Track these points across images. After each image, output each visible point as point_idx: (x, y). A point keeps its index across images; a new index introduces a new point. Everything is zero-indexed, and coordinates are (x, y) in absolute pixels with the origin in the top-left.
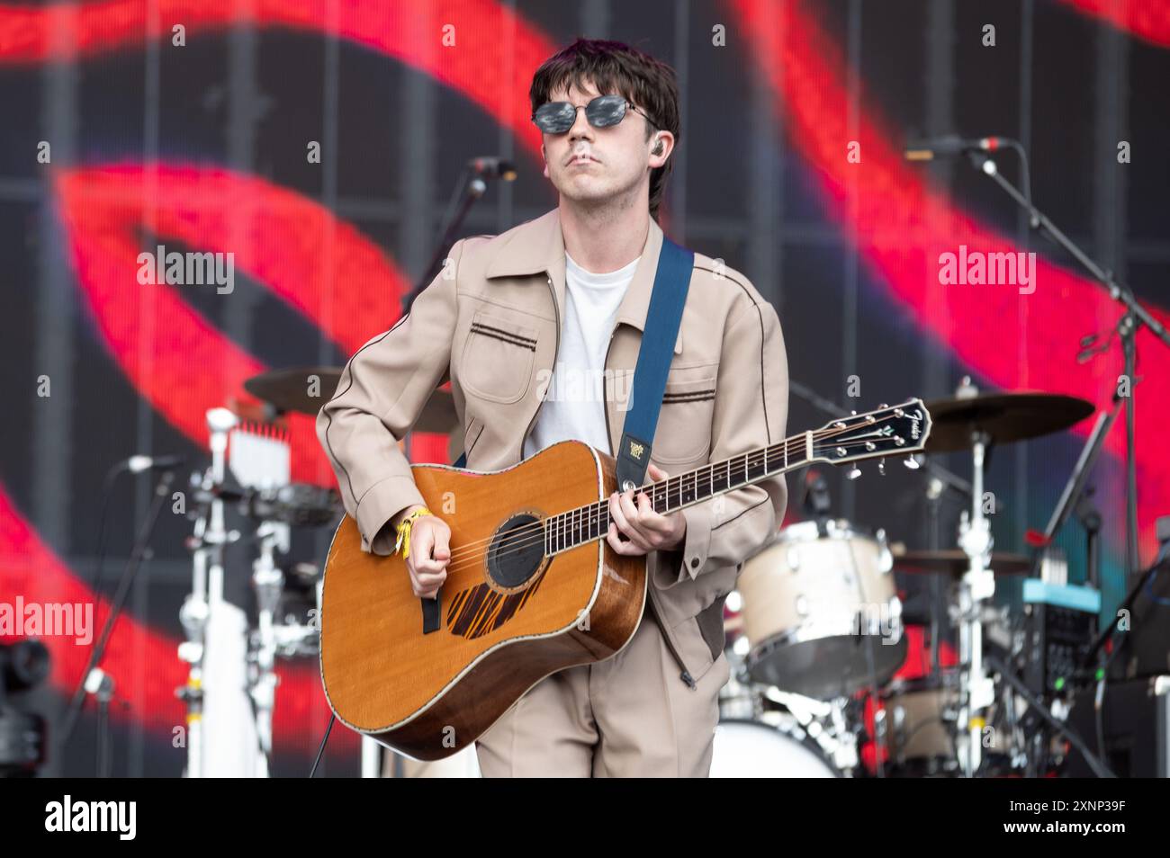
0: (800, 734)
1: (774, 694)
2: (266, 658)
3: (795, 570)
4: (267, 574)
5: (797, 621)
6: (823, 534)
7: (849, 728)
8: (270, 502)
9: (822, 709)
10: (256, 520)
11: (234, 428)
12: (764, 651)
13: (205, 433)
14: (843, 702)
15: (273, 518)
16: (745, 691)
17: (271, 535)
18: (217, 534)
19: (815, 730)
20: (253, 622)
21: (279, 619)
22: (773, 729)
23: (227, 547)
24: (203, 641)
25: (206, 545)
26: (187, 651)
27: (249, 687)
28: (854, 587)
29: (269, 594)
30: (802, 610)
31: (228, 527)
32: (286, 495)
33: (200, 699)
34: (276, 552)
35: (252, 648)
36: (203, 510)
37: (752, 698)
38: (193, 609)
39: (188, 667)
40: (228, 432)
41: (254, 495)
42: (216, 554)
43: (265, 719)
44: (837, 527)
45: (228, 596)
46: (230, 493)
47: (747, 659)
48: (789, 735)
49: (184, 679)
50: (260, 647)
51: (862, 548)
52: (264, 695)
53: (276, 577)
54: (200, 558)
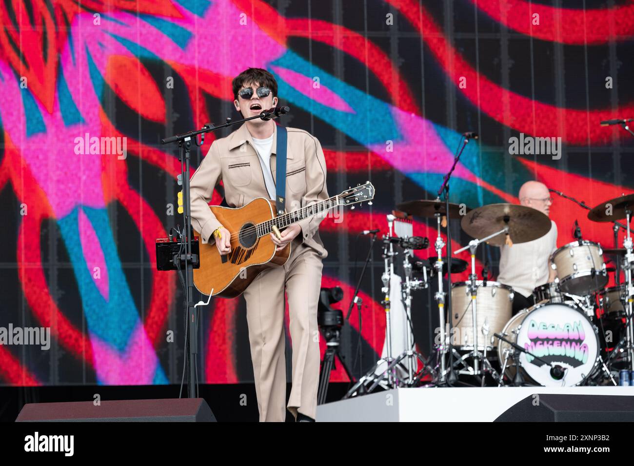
0: (576, 307)
1: (567, 294)
2: (408, 291)
3: (572, 256)
4: (407, 265)
5: (574, 272)
6: (581, 245)
7: (591, 305)
8: (406, 242)
9: (582, 299)
10: (403, 249)
11: (395, 220)
12: (564, 281)
13: (387, 221)
14: (589, 296)
15: (407, 247)
16: (559, 294)
17: (407, 253)
18: (391, 253)
19: (581, 305)
20: (404, 280)
21: (412, 279)
22: (567, 305)
23: (394, 257)
24: (389, 287)
25: (388, 256)
26: (385, 290)
27: (403, 300)
28: (591, 260)
29: (408, 271)
30: (575, 268)
31: (394, 251)
32: (411, 240)
33: (389, 304)
34: (410, 257)
35: (403, 288)
36: (386, 245)
37: (561, 296)
38: (385, 276)
39: (384, 294)
40: (393, 221)
41: (402, 240)
42: (391, 259)
43: (409, 309)
44: (585, 243)
45: (395, 273)
46: (395, 240)
47: (559, 284)
48: (572, 307)
49: (384, 298)
50: (406, 287)
51: (593, 248)
52: (408, 302)
53: (410, 266)
54: (386, 261)
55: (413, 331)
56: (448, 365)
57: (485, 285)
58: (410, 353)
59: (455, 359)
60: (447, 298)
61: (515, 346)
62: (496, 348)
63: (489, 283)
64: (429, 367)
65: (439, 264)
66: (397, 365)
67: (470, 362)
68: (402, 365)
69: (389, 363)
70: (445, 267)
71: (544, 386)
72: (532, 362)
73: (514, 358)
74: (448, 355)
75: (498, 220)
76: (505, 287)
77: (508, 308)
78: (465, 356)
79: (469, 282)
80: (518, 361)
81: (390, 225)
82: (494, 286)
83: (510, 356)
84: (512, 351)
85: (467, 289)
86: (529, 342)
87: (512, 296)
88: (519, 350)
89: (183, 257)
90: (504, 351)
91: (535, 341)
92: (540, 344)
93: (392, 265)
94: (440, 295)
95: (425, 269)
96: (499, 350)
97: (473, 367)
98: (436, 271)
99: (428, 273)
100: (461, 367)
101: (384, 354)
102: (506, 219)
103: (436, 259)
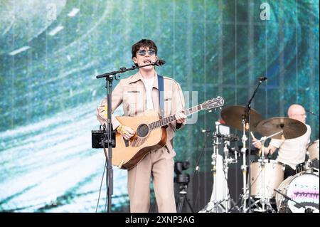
1: (315, 169)
2: (226, 164)
4: (226, 150)
8: (226, 137)
10: (224, 140)
11: (220, 125)
12: (313, 162)
13: (215, 126)
15: (226, 140)
16: (310, 168)
17: (227, 143)
18: (217, 143)
20: (224, 158)
21: (228, 157)
23: (219, 145)
24: (216, 161)
25: (215, 145)
26: (213, 163)
27: (224, 169)
29: (227, 153)
31: (219, 142)
32: (229, 136)
33: (215, 171)
34: (227, 146)
35: (224, 162)
36: (215, 139)
37: (311, 170)
38: (214, 156)
39: (213, 166)
41: (223, 136)
42: (217, 146)
43: (226, 174)
45: (219, 154)
46: (219, 136)
47: (310, 163)
49: (213, 168)
52: (226, 170)
53: (227, 150)
54: (215, 147)
55: (228, 186)
56: (248, 206)
57: (269, 162)
58: (227, 198)
59: (252, 203)
60: (248, 169)
61: (285, 196)
62: (274, 197)
63: (271, 161)
64: (237, 207)
65: (244, 150)
66: (219, 205)
67: (260, 205)
68: (222, 205)
69: (215, 204)
70: (247, 151)
72: (295, 206)
73: (284, 203)
74: (247, 200)
75: (277, 126)
76: (280, 163)
77: (282, 175)
78: (258, 201)
79: (260, 160)
80: (287, 205)
81: (217, 127)
82: (274, 163)
83: (283, 202)
84: (284, 199)
85: (260, 164)
86: (294, 195)
88: (288, 199)
89: (107, 141)
90: (279, 199)
91: (297, 194)
92: (300, 196)
93: (217, 150)
94: (244, 167)
95: (236, 152)
96: (276, 198)
97: (262, 207)
98: (242, 154)
99: (238, 154)
100: (255, 207)
101: (212, 199)
102: (282, 126)
103: (242, 147)
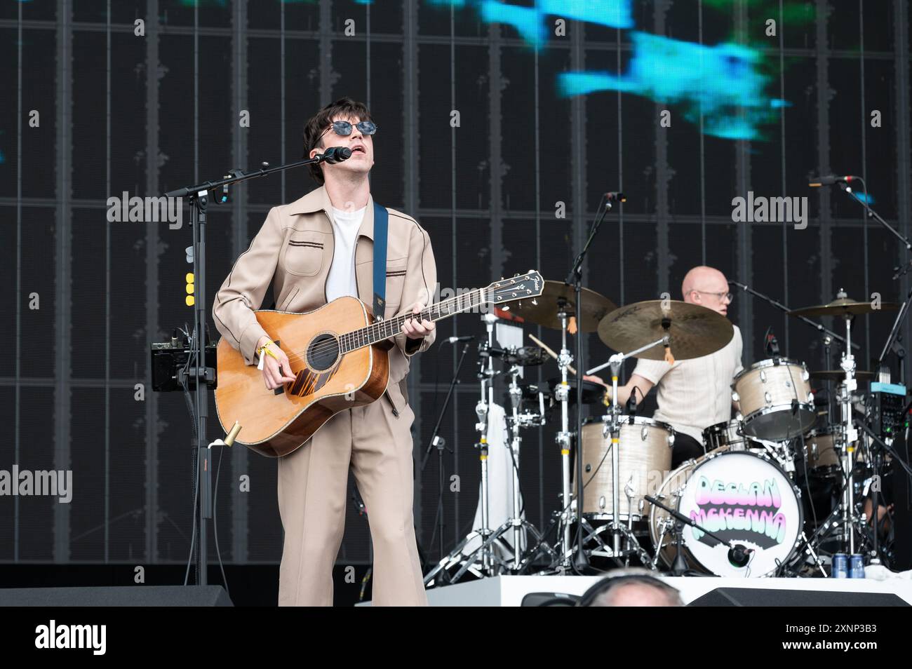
0: (768, 458)
1: (755, 439)
2: (515, 429)
3: (763, 381)
4: (514, 390)
5: (767, 405)
6: (777, 364)
7: (791, 455)
8: (513, 356)
9: (777, 446)
10: (509, 365)
11: (496, 322)
12: (751, 419)
13: (484, 324)
14: (787, 442)
15: (514, 363)
16: (742, 438)
17: (516, 371)
18: (491, 372)
19: (775, 455)
20: (509, 412)
21: (522, 411)
22: (755, 455)
23: (495, 376)
24: (487, 422)
25: (486, 377)
26: (480, 426)
27: (510, 440)
28: (792, 388)
29: (517, 399)
30: (768, 399)
31: (495, 369)
32: (522, 352)
33: (486, 448)
34: (518, 378)
35: (510, 424)
36: (484, 359)
37: (745, 441)
38: (481, 406)
39: (479, 433)
40: (494, 324)
41: (507, 352)
42: (490, 380)
43: (516, 457)
44: (783, 361)
45: (496, 401)
46: (497, 352)
47: (742, 423)
48: (763, 458)
49: (479, 440)
50: (513, 424)
51: (795, 369)
52: (516, 445)
53: (519, 391)
54: (483, 383)
55: (522, 490)
56: (575, 541)
57: (632, 422)
58: (517, 522)
59: (586, 533)
60: (574, 441)
61: (676, 515)
62: (646, 517)
63: (639, 420)
64: (545, 545)
65: (563, 389)
66: (496, 541)
67: (607, 538)
68: (503, 541)
69: (485, 537)
70: (572, 394)
71: (719, 576)
72: (701, 540)
73: (674, 533)
74: (574, 527)
75: (654, 325)
77: (666, 456)
78: (601, 529)
79: (607, 418)
80: (679, 538)
81: (490, 329)
82: (645, 424)
83: (669, 530)
84: (672, 523)
85: (605, 428)
86: (697, 510)
87: (672, 439)
88: (682, 521)
89: (192, 372)
90: (660, 521)
91: (706, 507)
92: (714, 513)
93: (491, 390)
94: (564, 436)
95: (541, 396)
96: (651, 521)
97: (612, 547)
98: (559, 404)
99: (546, 402)
100: (593, 545)
101: (477, 524)
102: (666, 324)
103: (560, 381)
